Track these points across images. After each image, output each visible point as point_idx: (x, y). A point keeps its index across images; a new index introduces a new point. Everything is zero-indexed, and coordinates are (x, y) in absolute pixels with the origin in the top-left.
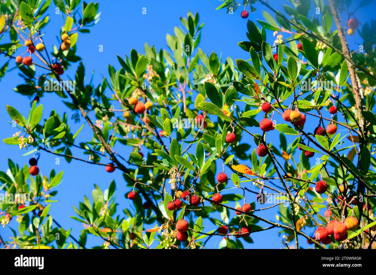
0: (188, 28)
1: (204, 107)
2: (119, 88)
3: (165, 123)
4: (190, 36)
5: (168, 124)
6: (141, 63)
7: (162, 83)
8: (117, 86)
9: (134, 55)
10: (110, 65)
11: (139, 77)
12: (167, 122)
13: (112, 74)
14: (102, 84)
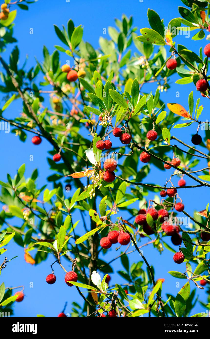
0: (121, 29)
1: (146, 34)
2: (51, 70)
3: (97, 85)
4: (123, 35)
5: (100, 87)
6: (77, 33)
7: (94, 67)
8: (50, 67)
9: (71, 26)
10: (44, 47)
11: (74, 47)
12: (99, 85)
13: (46, 55)
14: (35, 69)
